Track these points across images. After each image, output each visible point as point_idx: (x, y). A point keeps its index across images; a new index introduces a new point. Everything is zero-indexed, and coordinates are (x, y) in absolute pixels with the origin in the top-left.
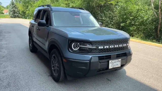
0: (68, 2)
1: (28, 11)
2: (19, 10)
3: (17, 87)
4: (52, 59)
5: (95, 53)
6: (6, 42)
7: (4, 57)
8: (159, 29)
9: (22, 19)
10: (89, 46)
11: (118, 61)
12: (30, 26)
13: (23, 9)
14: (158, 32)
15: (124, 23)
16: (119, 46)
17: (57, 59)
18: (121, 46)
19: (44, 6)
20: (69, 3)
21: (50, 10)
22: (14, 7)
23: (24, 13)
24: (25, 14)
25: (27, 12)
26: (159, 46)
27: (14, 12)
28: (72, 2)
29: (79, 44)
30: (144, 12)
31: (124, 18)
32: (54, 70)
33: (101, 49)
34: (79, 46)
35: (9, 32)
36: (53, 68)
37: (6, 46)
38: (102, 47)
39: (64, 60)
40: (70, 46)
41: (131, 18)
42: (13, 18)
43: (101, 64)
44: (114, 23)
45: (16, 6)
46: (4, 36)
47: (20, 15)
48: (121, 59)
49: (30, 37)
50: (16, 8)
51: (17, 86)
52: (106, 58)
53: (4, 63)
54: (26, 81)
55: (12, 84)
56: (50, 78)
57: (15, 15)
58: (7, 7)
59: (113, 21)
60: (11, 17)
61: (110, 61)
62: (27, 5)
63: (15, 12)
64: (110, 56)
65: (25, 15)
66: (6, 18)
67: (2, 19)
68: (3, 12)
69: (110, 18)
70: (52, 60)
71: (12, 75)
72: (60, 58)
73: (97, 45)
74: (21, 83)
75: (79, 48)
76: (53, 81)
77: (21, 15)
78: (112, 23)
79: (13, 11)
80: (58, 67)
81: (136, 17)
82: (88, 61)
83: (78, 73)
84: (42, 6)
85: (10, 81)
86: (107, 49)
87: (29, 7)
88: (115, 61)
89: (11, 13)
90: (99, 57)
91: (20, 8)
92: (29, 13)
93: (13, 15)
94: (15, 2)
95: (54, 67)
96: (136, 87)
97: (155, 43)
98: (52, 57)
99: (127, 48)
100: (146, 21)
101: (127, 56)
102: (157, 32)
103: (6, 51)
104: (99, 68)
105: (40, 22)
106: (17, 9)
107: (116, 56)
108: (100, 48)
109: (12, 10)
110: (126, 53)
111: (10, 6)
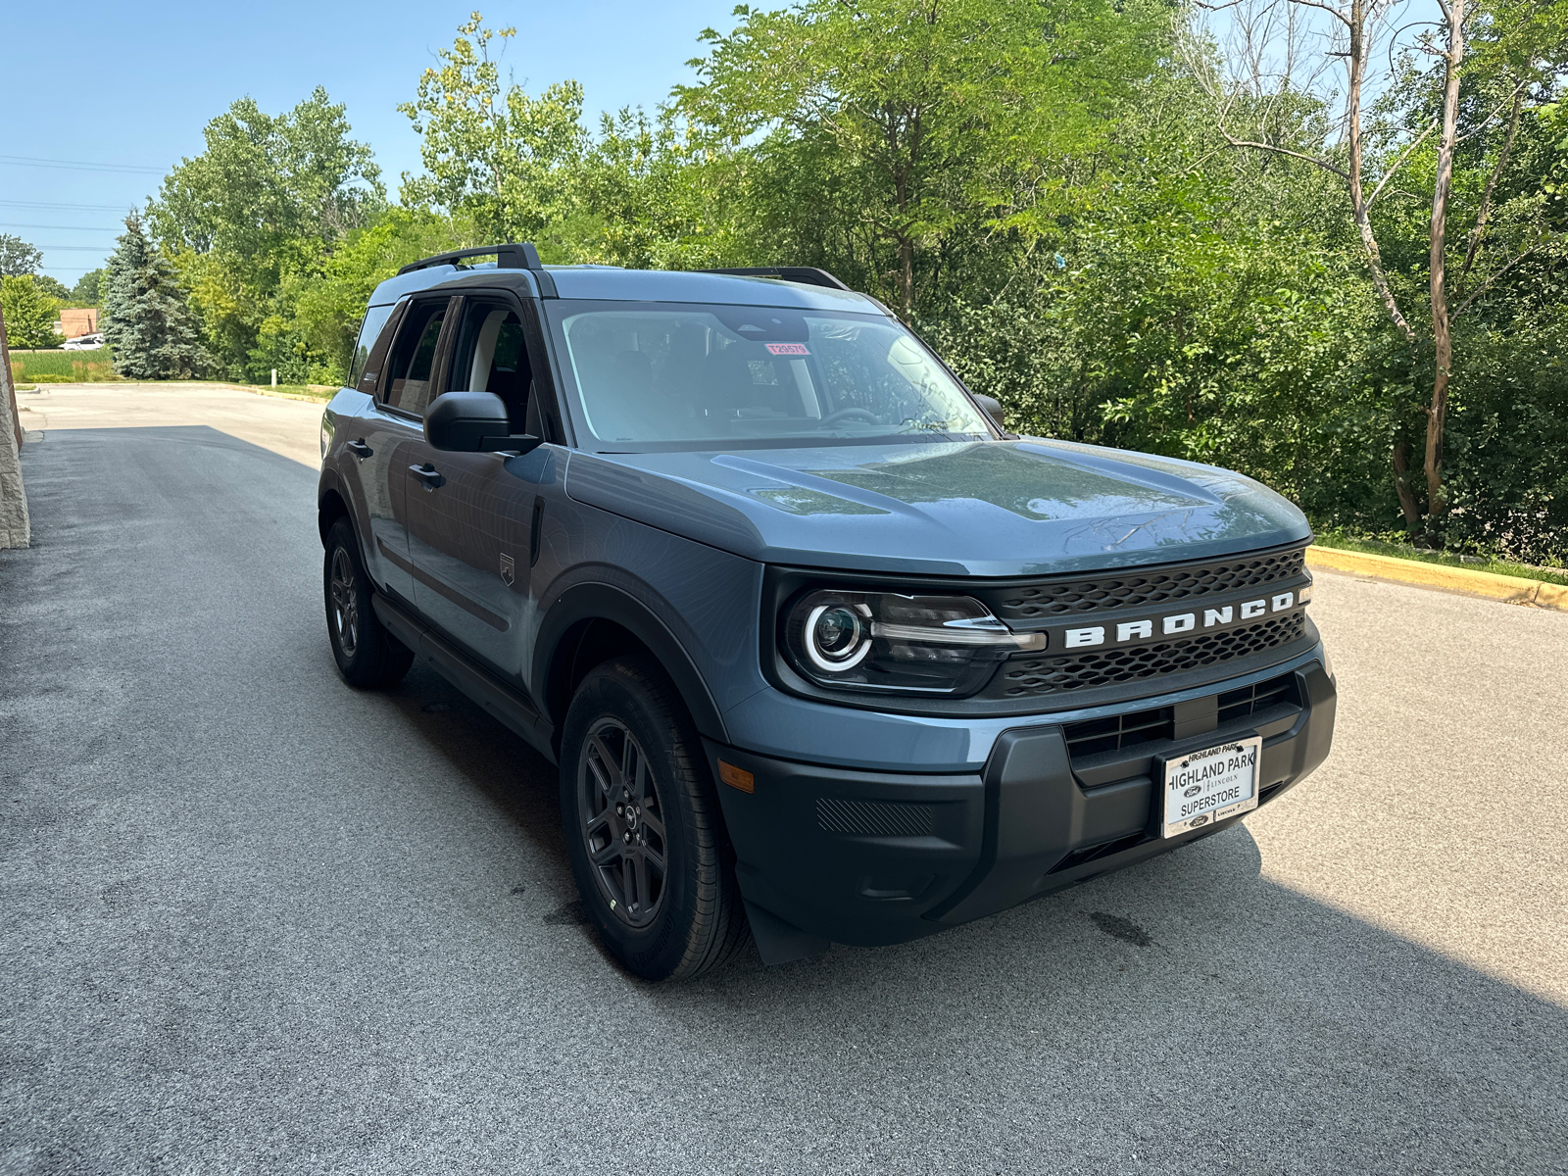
0: (636, 230)
1: (275, 318)
2: (199, 311)
3: (265, 1060)
4: (587, 760)
5: (1031, 692)
6: (101, 603)
7: (96, 746)
8: (1432, 439)
9: (222, 385)
10: (970, 631)
11: (1233, 754)
12: (334, 446)
13: (228, 303)
14: (1429, 465)
15: (1128, 394)
16: (1237, 612)
17: (642, 759)
18: (1254, 609)
19: (465, 261)
20: (641, 241)
21: (536, 293)
22: (154, 282)
23: (243, 334)
24: (255, 345)
25: (269, 326)
26: (1451, 585)
27: (155, 328)
28: (671, 230)
29: (868, 613)
30: (1295, 296)
31: (1129, 358)
32: (614, 866)
33: (1088, 654)
34: (865, 635)
35: (128, 510)
36: (593, 846)
37: (106, 634)
38: (1097, 636)
39: (728, 773)
40: (783, 640)
41: (1190, 351)
42: (142, 384)
43: (1092, 795)
44: (1037, 397)
45: (163, 274)
46: (80, 541)
47: (203, 356)
48: (1258, 741)
49: (340, 550)
50: (173, 293)
51: (260, 1048)
52: (1133, 741)
53: (103, 813)
54: (347, 983)
55: (205, 1027)
56: (573, 940)
57: (166, 350)
58: (90, 291)
59: (1027, 385)
60: (127, 373)
61: (1173, 768)
62: (269, 263)
63: (162, 330)
64: (1169, 711)
65: (251, 353)
66: (82, 378)
67: (44, 394)
68: (57, 331)
69: (1004, 360)
70: (589, 768)
71: (194, 927)
72: (677, 758)
73: (1046, 613)
74: (301, 1011)
75: (867, 645)
76: (604, 970)
77: (214, 349)
78: (1027, 400)
79: (140, 319)
80: (655, 841)
81: (1234, 345)
82: (976, 781)
83: (870, 892)
84: (441, 261)
85: (184, 996)
86: (1137, 646)
87: (288, 281)
88: (1211, 761)
89: (129, 337)
90: (1070, 730)
91: (202, 288)
92: (283, 334)
93: (142, 354)
94: (156, 244)
95: (604, 833)
96: (1385, 986)
97: (1408, 555)
98: (588, 743)
99: (1300, 627)
100: (1316, 376)
101: (1308, 707)
102: (1422, 460)
103: (112, 686)
104: (1076, 836)
105: (448, 407)
106: (177, 304)
107: (1215, 709)
108: (1074, 639)
109: (139, 308)
110: (1290, 677)
111: (119, 280)
